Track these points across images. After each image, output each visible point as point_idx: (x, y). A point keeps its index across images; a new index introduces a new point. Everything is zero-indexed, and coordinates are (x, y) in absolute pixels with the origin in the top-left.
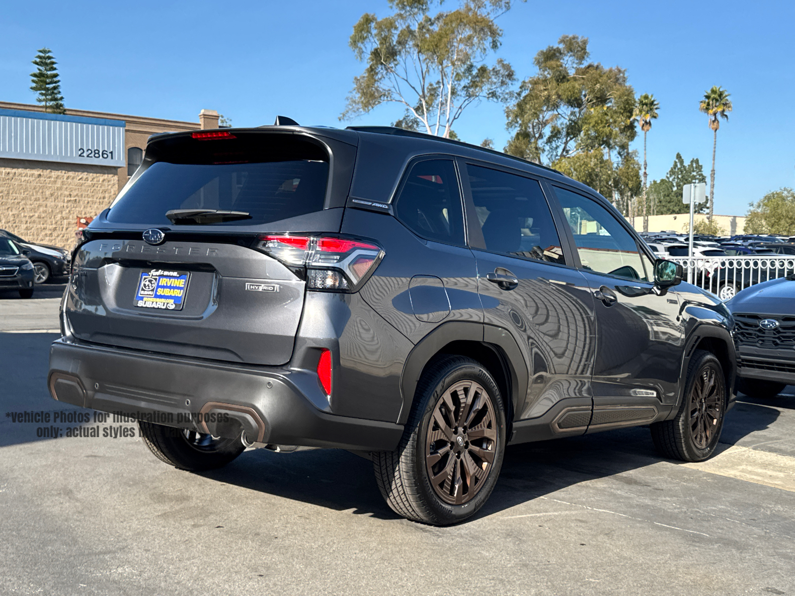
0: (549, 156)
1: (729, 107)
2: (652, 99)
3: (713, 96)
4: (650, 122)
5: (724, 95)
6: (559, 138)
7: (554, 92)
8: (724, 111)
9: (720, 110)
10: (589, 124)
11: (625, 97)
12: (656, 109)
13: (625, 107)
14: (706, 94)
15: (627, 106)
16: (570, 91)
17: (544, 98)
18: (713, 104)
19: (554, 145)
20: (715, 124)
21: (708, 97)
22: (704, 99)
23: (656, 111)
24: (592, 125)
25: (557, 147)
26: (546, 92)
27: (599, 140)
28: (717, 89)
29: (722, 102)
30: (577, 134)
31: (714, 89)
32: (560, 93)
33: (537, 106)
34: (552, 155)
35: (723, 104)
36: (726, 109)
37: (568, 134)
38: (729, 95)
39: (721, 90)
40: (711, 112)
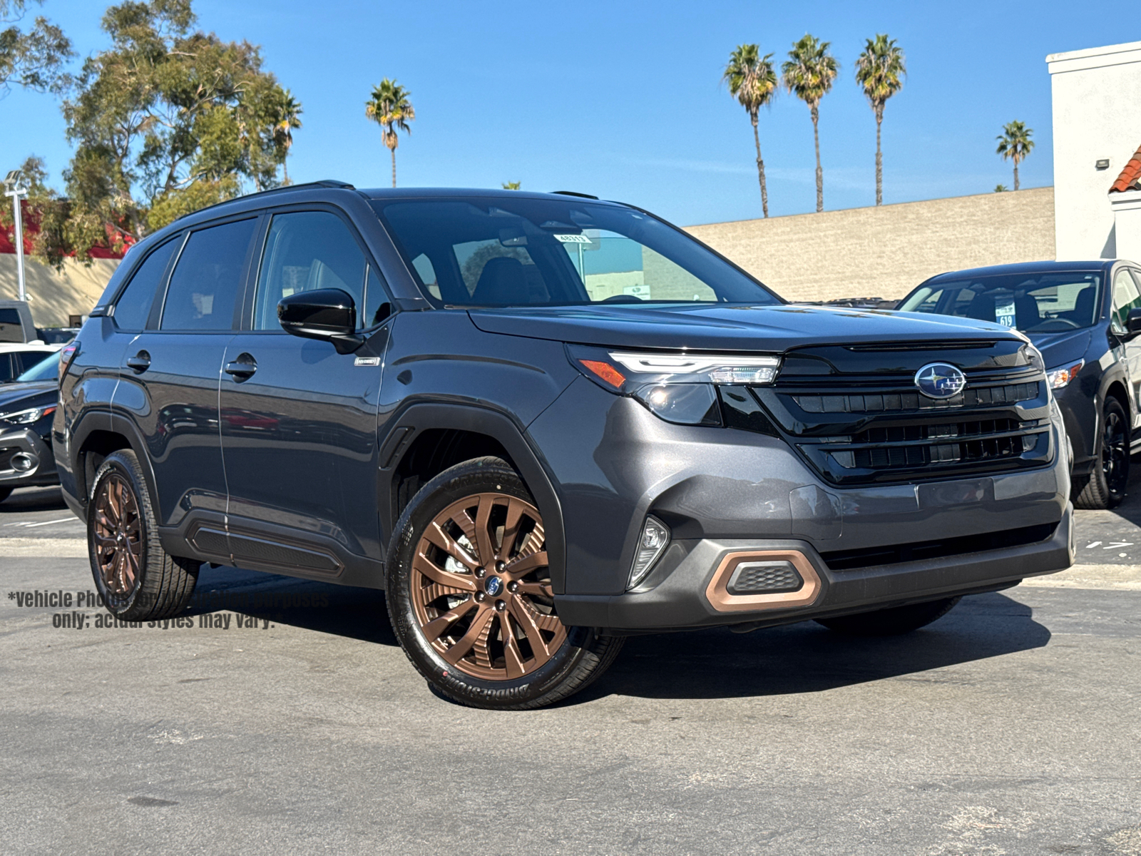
0: (145, 188)
1: (410, 113)
2: (290, 97)
3: (385, 94)
4: (289, 133)
5: (401, 94)
6: (161, 156)
7: (147, 77)
8: (402, 119)
9: (397, 116)
10: (212, 134)
11: (266, 92)
12: (298, 112)
13: (267, 108)
14: (375, 91)
15: (270, 106)
16: (173, 78)
17: (130, 89)
18: (385, 107)
19: (152, 168)
20: (392, 138)
21: (377, 96)
22: (371, 98)
23: (297, 116)
24: (215, 135)
25: (158, 172)
26: (133, 79)
27: (230, 162)
28: (391, 83)
29: (399, 104)
30: (192, 151)
31: (386, 83)
32: (158, 81)
33: (120, 101)
34: (150, 186)
35: (401, 107)
36: (407, 116)
37: (174, 151)
38: (408, 94)
39: (396, 85)
40: (383, 119)
